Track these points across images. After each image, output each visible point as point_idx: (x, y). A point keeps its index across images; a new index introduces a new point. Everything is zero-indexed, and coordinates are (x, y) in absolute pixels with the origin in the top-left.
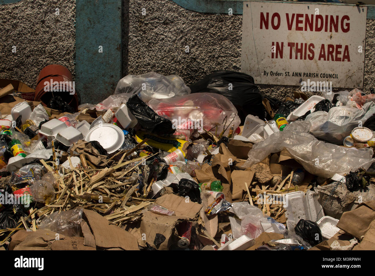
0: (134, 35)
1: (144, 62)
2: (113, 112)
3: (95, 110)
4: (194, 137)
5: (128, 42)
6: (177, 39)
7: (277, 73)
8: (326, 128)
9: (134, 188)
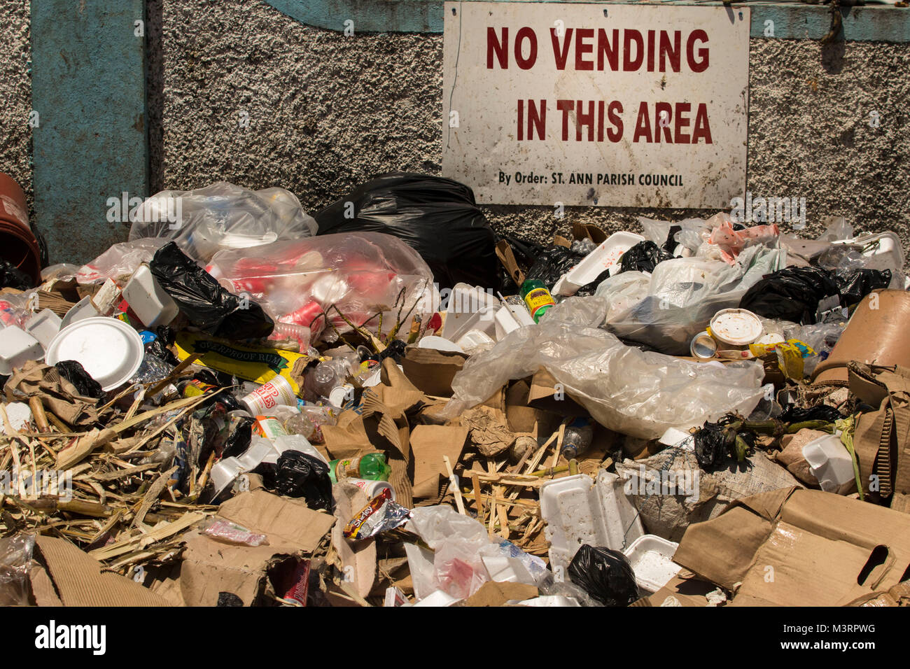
0: (175, 90)
1: (203, 156)
2: (119, 286)
3: (74, 283)
4: (324, 342)
5: (163, 109)
6: (284, 98)
7: (532, 177)
8: (646, 313)
9: (166, 479)
